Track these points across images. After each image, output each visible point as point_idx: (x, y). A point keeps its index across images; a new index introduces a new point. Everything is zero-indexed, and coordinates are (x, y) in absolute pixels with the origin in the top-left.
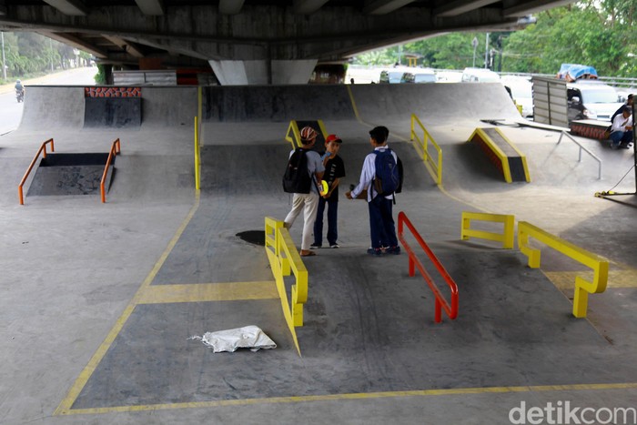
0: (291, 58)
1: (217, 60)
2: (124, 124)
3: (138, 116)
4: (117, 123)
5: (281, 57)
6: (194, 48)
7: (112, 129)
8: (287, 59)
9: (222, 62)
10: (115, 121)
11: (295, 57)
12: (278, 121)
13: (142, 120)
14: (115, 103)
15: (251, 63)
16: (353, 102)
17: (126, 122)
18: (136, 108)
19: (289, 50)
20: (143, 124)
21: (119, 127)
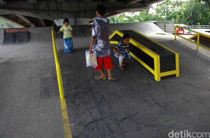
0: (83, 17)
1: (57, 19)
2: (20, 43)
3: (27, 39)
4: (18, 42)
5: (79, 17)
6: (49, 15)
7: (15, 45)
8: (81, 18)
9: (59, 20)
10: (17, 41)
11: (84, 17)
12: (86, 37)
13: (29, 40)
14: (17, 34)
16: (111, 29)
17: (22, 41)
18: (26, 36)
19: (82, 14)
20: (29, 42)
21: (18, 44)
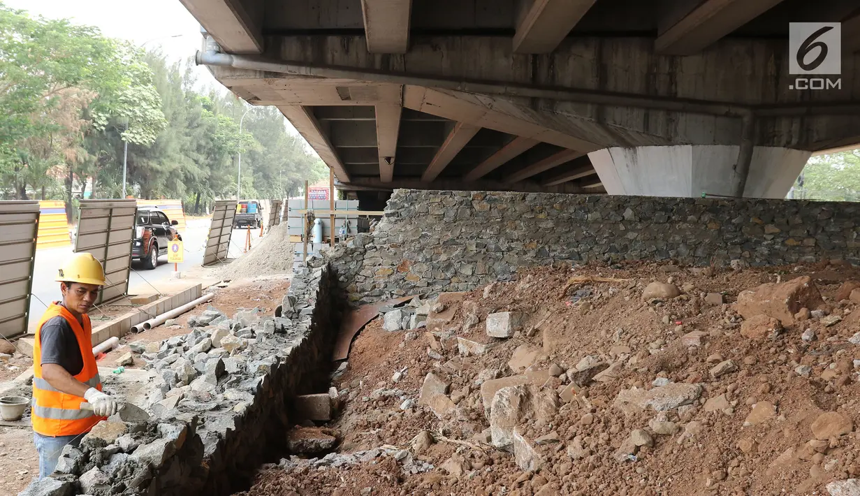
0: (788, 145)
5: (767, 140)
8: (778, 146)
11: (794, 141)
15: (708, 151)
19: (783, 126)
